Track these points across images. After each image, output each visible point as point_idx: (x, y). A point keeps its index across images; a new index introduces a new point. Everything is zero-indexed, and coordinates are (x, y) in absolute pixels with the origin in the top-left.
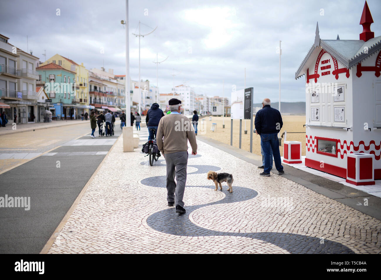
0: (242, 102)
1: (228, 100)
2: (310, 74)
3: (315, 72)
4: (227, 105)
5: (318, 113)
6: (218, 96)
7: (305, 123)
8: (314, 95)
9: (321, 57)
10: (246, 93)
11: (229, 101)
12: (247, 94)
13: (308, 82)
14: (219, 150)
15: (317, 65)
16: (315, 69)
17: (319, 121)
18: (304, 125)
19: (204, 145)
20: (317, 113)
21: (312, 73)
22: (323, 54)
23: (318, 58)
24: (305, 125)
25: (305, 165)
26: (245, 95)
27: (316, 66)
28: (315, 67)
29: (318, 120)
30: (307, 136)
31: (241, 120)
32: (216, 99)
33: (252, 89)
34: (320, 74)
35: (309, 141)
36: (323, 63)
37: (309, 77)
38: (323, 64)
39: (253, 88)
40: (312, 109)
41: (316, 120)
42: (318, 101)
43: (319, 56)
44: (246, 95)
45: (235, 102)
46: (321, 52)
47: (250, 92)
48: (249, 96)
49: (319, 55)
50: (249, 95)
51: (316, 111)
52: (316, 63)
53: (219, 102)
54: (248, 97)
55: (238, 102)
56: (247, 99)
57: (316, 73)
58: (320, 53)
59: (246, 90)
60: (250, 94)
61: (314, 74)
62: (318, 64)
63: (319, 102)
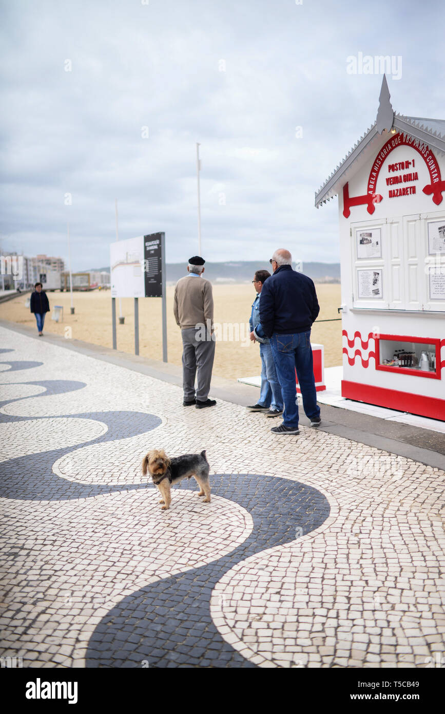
0: (137, 262)
1: (63, 261)
2: (352, 195)
3: (369, 189)
4: (62, 270)
5: (379, 282)
6: (44, 256)
7: (340, 304)
8: (365, 242)
9: (386, 156)
10: (148, 244)
11: (65, 264)
12: (150, 246)
13: (347, 214)
14: (115, 366)
15: (374, 174)
16: (369, 184)
17: (382, 298)
18: (339, 309)
19: (73, 356)
20: (375, 282)
21: (360, 191)
22: (393, 148)
23: (377, 158)
24: (341, 309)
25: (342, 396)
26: (145, 247)
27: (371, 176)
28: (370, 179)
29: (380, 296)
30: (345, 333)
31: (136, 299)
32: (42, 261)
33: (162, 236)
34: (386, 195)
35: (351, 344)
36: (392, 168)
37: (349, 202)
38: (393, 171)
39: (164, 233)
40: (360, 273)
41: (370, 296)
42: (378, 255)
43: (380, 154)
44: (148, 249)
45: (122, 263)
46: (386, 145)
47: (157, 242)
48: (155, 250)
49: (382, 150)
50: (156, 247)
51: (372, 278)
52: (373, 170)
53: (48, 266)
54: (153, 252)
55: (128, 264)
56: (152, 255)
57: (371, 192)
58: (384, 147)
59: (148, 239)
60: (159, 245)
61: (366, 194)
62: (378, 172)
63: (381, 258)
